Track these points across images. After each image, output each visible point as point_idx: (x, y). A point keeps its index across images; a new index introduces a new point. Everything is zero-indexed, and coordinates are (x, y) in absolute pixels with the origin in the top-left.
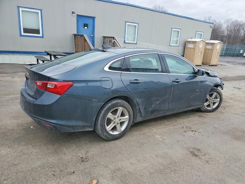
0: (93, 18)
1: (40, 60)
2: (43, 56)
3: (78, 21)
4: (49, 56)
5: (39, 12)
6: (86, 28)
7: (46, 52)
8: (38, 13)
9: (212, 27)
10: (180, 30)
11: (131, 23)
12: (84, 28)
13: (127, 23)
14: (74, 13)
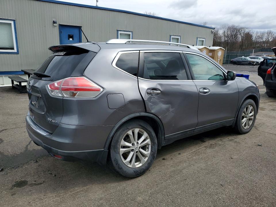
0: (79, 28)
1: (16, 81)
2: (20, 76)
3: (60, 32)
4: (27, 76)
5: (12, 23)
6: (71, 39)
7: (22, 71)
8: (10, 24)
9: (213, 32)
10: (179, 37)
11: (124, 31)
12: (69, 39)
13: (119, 32)
14: (56, 23)
